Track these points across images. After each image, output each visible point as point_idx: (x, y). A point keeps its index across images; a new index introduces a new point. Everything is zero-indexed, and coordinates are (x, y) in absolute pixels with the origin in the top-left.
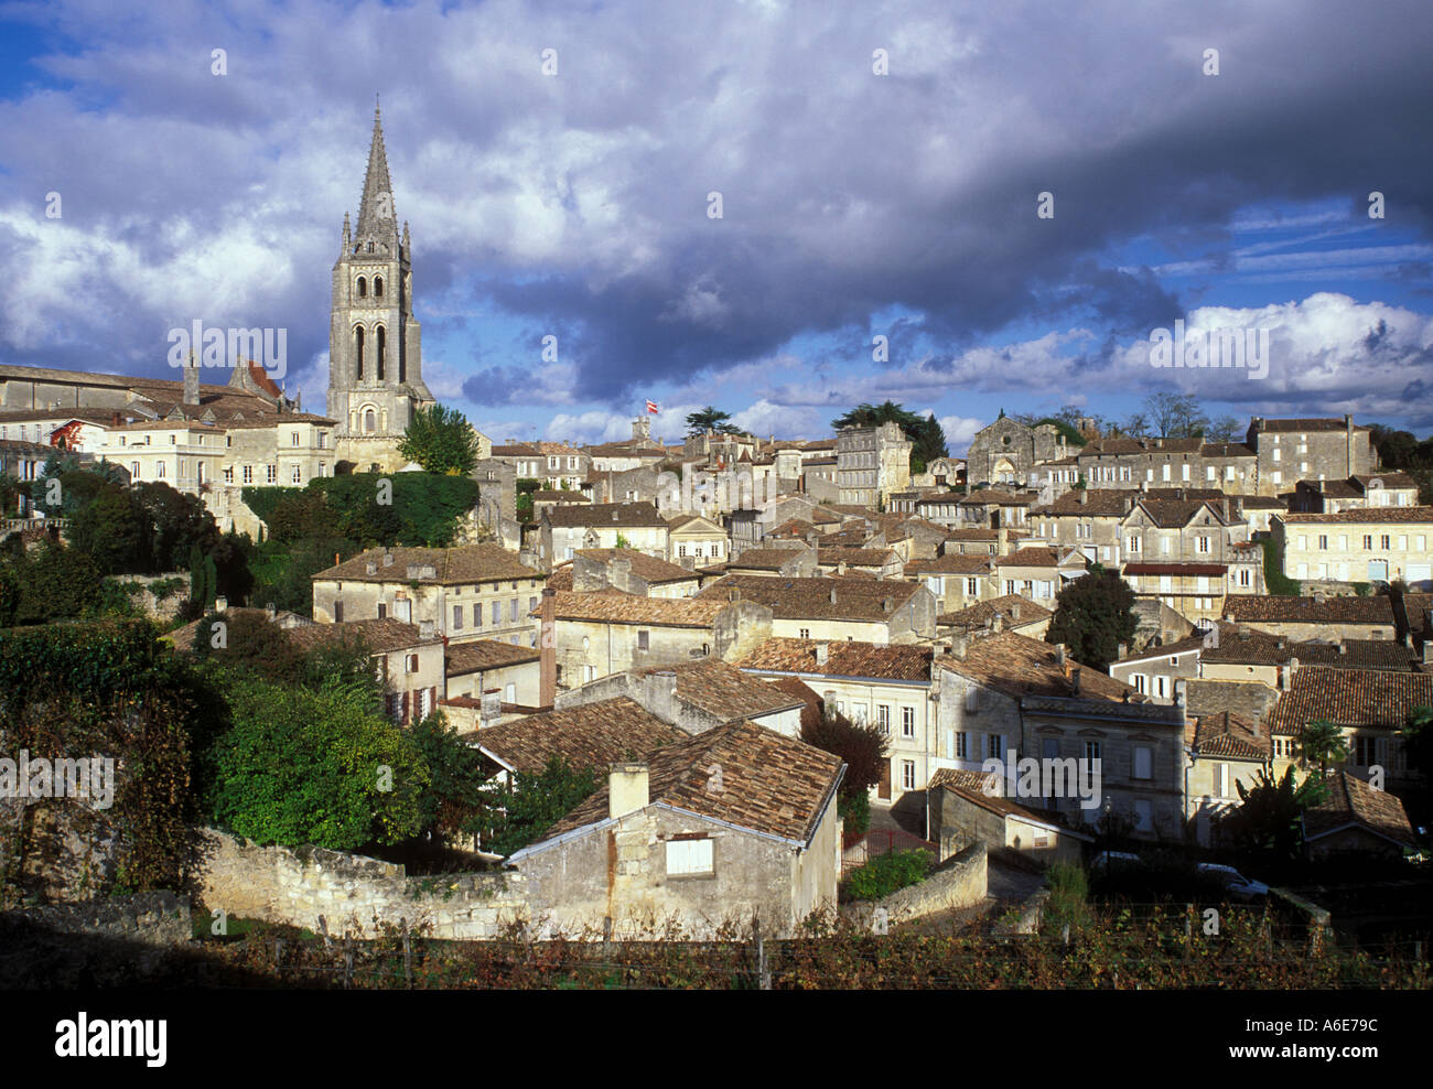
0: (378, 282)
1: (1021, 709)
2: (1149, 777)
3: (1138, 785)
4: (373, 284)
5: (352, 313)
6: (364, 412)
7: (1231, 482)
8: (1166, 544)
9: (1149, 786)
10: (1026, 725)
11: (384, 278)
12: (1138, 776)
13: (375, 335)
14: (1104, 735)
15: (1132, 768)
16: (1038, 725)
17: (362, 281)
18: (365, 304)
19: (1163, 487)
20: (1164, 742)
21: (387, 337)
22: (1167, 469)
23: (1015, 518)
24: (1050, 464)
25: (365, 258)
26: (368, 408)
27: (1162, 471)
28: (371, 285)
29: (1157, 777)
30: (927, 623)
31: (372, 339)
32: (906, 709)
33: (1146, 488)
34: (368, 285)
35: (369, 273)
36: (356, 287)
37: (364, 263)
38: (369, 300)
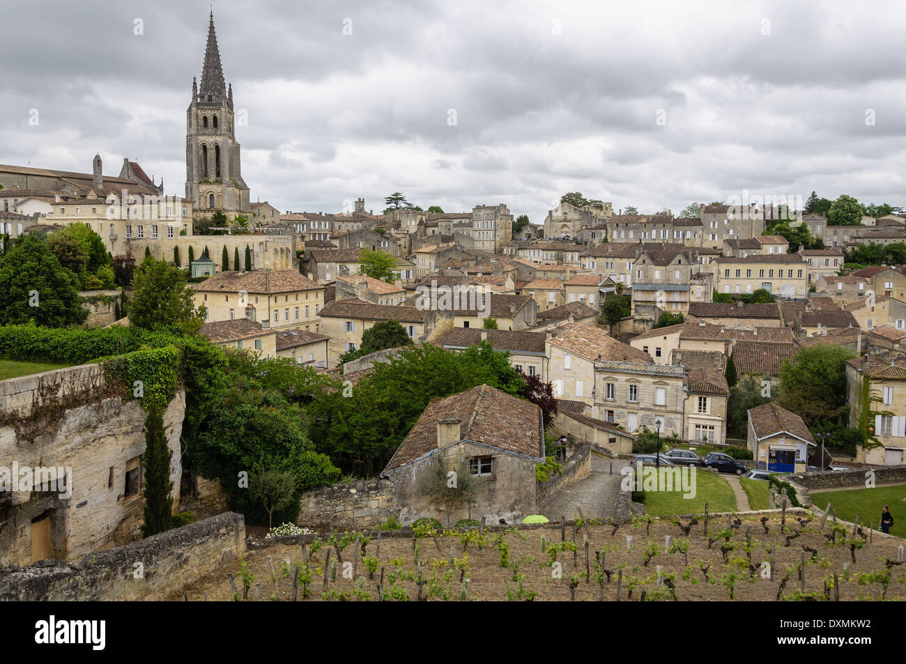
0: (215, 118)
1: (595, 367)
2: (663, 404)
3: (658, 408)
4: (212, 120)
5: (199, 137)
6: (208, 196)
7: (688, 239)
8: (657, 274)
9: (663, 409)
10: (597, 376)
11: (218, 116)
12: (657, 404)
13: (214, 150)
14: (640, 382)
15: (654, 399)
16: (604, 376)
17: (205, 119)
18: (207, 132)
19: (652, 242)
20: (673, 385)
21: (221, 152)
22: (654, 232)
23: (572, 258)
24: (589, 229)
25: (206, 105)
26: (210, 193)
27: (651, 233)
28: (210, 121)
29: (667, 404)
30: (532, 318)
31: (211, 153)
32: (531, 367)
33: (643, 242)
34: (209, 121)
35: (209, 114)
36: (202, 122)
37: (206, 107)
38: (210, 130)
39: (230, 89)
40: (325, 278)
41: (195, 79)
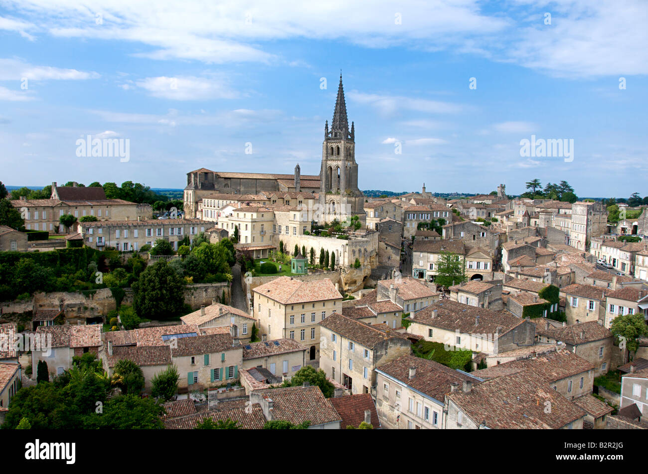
0: (338, 148)
4: (336, 150)
5: (328, 162)
11: (340, 147)
13: (336, 171)
17: (332, 149)
25: (333, 139)
26: (333, 201)
31: (334, 173)
34: (334, 150)
35: (334, 145)
36: (330, 151)
37: (332, 141)
38: (334, 157)
39: (353, 126)
40: (418, 264)
41: (327, 122)
